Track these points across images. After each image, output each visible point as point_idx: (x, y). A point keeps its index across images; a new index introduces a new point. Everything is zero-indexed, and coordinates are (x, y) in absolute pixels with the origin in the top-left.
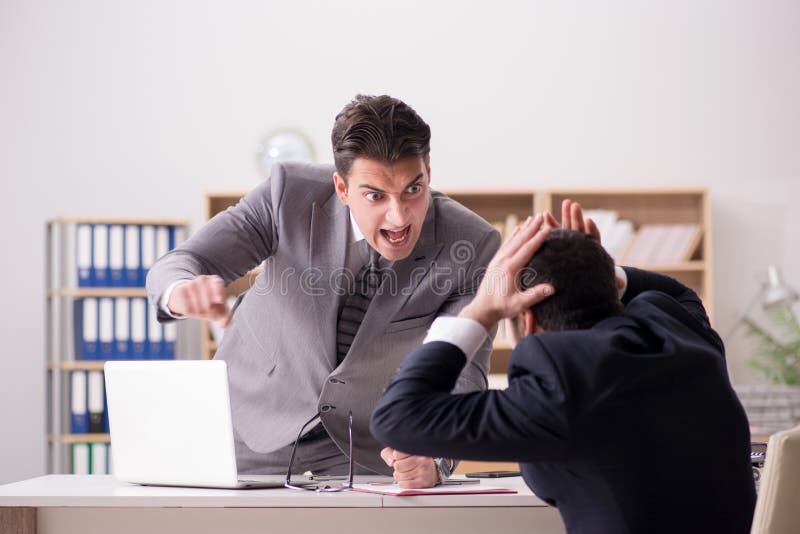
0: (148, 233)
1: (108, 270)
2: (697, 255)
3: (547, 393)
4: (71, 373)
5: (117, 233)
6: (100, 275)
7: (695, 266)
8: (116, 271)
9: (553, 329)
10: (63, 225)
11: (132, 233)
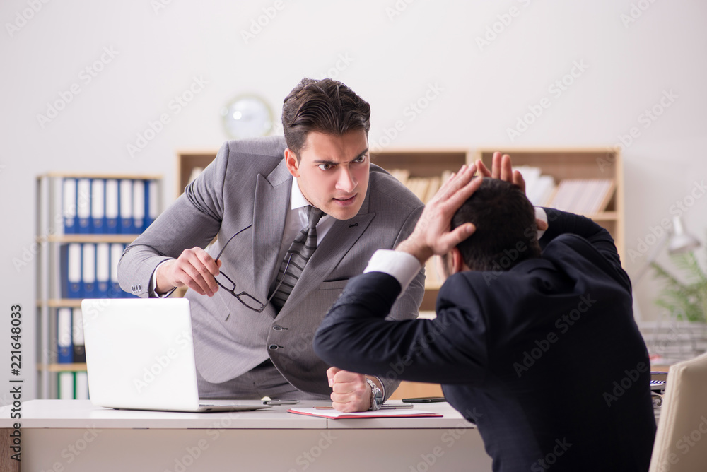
0: (126, 186)
1: (91, 219)
2: (611, 206)
3: (470, 324)
4: (58, 310)
5: (98, 186)
6: (84, 223)
7: (608, 216)
8: (97, 219)
9: (477, 269)
10: (51, 180)
11: (112, 186)
